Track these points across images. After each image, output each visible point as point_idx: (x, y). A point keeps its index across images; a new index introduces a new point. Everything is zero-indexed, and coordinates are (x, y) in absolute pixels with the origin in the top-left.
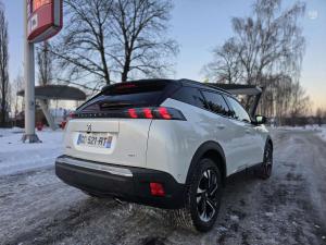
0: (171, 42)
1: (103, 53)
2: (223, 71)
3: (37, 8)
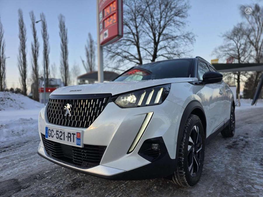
0: (188, 34)
1: (138, 48)
2: (232, 52)
3: (108, 26)
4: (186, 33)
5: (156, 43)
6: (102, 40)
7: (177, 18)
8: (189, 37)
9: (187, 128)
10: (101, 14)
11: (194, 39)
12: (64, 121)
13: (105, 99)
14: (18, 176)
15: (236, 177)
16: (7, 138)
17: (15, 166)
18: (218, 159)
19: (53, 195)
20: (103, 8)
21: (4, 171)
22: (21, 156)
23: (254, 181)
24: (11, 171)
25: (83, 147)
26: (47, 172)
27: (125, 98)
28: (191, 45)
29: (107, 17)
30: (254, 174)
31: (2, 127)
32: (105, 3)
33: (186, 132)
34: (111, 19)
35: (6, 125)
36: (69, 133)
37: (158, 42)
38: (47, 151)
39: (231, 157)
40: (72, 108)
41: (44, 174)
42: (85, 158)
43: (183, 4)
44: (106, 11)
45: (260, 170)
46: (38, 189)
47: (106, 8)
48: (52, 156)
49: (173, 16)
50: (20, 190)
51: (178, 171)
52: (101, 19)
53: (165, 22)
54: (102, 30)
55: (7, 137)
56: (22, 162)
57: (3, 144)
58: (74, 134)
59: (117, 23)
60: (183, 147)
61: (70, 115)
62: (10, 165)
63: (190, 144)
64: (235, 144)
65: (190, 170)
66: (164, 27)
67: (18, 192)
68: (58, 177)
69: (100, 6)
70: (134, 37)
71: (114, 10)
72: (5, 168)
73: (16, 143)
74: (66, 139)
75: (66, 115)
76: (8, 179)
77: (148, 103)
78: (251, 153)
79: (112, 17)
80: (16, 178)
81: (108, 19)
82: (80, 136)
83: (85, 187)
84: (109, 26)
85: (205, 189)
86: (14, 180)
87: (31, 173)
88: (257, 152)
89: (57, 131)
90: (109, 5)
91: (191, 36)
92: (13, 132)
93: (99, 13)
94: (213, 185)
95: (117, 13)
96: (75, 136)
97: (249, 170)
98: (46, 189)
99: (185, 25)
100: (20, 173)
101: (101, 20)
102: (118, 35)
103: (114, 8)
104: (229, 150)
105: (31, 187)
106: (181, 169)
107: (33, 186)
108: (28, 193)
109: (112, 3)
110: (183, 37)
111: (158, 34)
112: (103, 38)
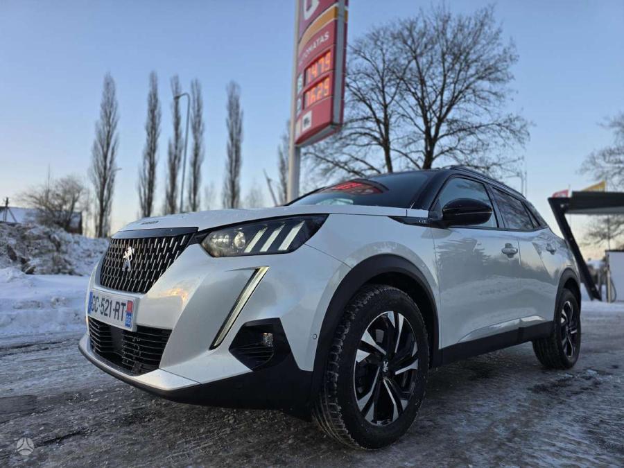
0: (511, 120)
1: (387, 151)
3: (311, 103)
4: (504, 117)
5: (431, 141)
6: (298, 134)
7: (485, 84)
8: (512, 128)
9: (357, 310)
10: (301, 79)
11: (526, 131)
12: (120, 280)
13: (184, 237)
14: (42, 391)
15: (495, 446)
16: (62, 326)
17: (47, 375)
18: (486, 409)
19: (83, 429)
20: (305, 67)
22: (70, 360)
23: (535, 460)
24: (35, 382)
25: (135, 331)
26: (98, 391)
27: (221, 237)
28: (517, 146)
29: (312, 84)
30: (548, 448)
31: (57, 303)
32: (309, 55)
33: (353, 318)
34: (319, 89)
35: (65, 300)
36: (118, 303)
37: (436, 138)
38: (91, 341)
39: (522, 409)
40: (134, 256)
41: (90, 393)
42: (138, 354)
43: (497, 51)
44: (311, 71)
45: (572, 442)
46: (62, 416)
47: (310, 66)
48: (97, 351)
49: (472, 79)
50: (29, 414)
51: (326, 404)
52: (300, 89)
53: (454, 93)
54: (299, 112)
55: (64, 324)
56: (64, 370)
57: (50, 336)
58: (123, 304)
59: (330, 97)
60: (340, 350)
61: (129, 270)
62: (40, 374)
63: (366, 347)
64: (563, 383)
65: (361, 408)
66: (451, 104)
67: (24, 415)
68: (111, 402)
69: (301, 63)
70: (380, 128)
71: (327, 69)
72: (30, 375)
73: (75, 337)
74: (113, 313)
75: (123, 269)
76: (20, 394)
77: (265, 248)
78: (583, 407)
79: (321, 85)
80: (35, 394)
81: (314, 89)
82: (131, 309)
83: (150, 424)
84: (314, 103)
85: (400, 459)
86: (31, 396)
87: (68, 390)
88: (602, 406)
89: (103, 299)
90: (317, 60)
91: (518, 124)
92: (76, 315)
93: (297, 78)
94: (424, 454)
95: (331, 76)
96: (125, 308)
97: (545, 437)
98: (77, 417)
99: (502, 99)
100: (47, 388)
101: (299, 92)
102: (331, 123)
103: (326, 66)
104: (533, 394)
105: (52, 412)
106: (332, 400)
107: (57, 411)
108: (40, 420)
109: (324, 55)
110: (498, 128)
111: (435, 120)
112: (301, 129)
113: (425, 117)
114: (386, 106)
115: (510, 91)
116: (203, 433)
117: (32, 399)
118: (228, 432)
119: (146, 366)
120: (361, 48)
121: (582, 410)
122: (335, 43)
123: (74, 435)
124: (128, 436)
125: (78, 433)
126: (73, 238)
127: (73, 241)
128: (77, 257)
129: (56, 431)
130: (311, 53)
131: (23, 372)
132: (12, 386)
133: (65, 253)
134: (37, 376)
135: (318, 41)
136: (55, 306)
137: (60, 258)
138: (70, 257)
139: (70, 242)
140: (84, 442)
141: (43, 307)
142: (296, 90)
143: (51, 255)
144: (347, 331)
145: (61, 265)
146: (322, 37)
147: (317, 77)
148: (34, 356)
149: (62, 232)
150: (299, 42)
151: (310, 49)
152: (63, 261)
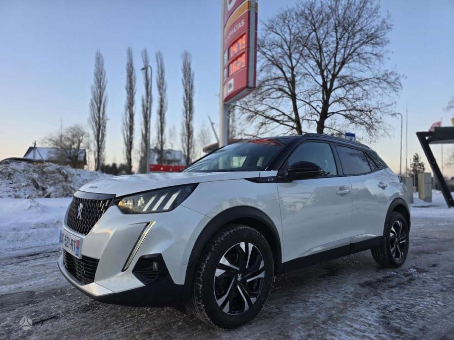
3: (233, 72)
4: (382, 73)
5: (327, 91)
6: (225, 96)
7: (368, 48)
8: (388, 81)
9: (216, 244)
10: (226, 55)
11: (400, 83)
12: (76, 224)
13: (108, 201)
14: (39, 288)
17: (44, 276)
18: (320, 300)
19: (58, 314)
20: (229, 46)
21: (28, 281)
24: (36, 282)
25: (81, 258)
28: (393, 94)
29: (233, 59)
30: (346, 328)
31: (58, 224)
32: (231, 37)
33: (214, 250)
34: (238, 62)
36: (72, 240)
37: (331, 90)
38: (64, 260)
39: (345, 299)
41: (68, 289)
42: (83, 272)
43: (377, 22)
44: (233, 49)
46: (47, 306)
47: (232, 45)
49: (357, 45)
50: (28, 304)
51: (196, 303)
52: (226, 62)
53: (344, 55)
54: (225, 79)
56: (56, 272)
57: (53, 247)
58: (75, 242)
59: (246, 68)
61: (80, 218)
62: (40, 275)
63: (222, 267)
65: (220, 305)
66: (343, 63)
67: (25, 305)
69: (226, 42)
71: (243, 47)
72: (35, 276)
74: (70, 246)
75: (78, 217)
76: (26, 290)
77: (155, 209)
78: (390, 298)
79: (239, 59)
80: (35, 290)
81: (235, 62)
82: (79, 245)
84: (235, 72)
87: (55, 287)
88: (404, 297)
89: (66, 236)
90: (236, 41)
91: (393, 78)
93: (224, 53)
94: (262, 332)
95: (246, 53)
96: (76, 245)
98: (56, 307)
99: (381, 59)
100: (42, 286)
101: (225, 64)
102: (247, 87)
103: (243, 45)
105: (42, 303)
106: (199, 300)
107: (45, 302)
108: (33, 308)
109: (241, 37)
110: (378, 81)
111: (330, 76)
112: (227, 91)
113: (322, 74)
114: (292, 68)
115: (388, 52)
116: (128, 318)
117: (31, 294)
118: (144, 317)
119: (88, 280)
120: (273, 26)
121: (388, 300)
122: (249, 28)
123: (51, 318)
124: (83, 320)
125: (54, 317)
126: (76, 172)
127: (76, 174)
128: (79, 185)
129: (41, 316)
130: (232, 35)
131: (30, 274)
132: (22, 285)
133: (71, 182)
134: (38, 277)
135: (237, 26)
136: (56, 226)
137: (67, 186)
138: (74, 185)
139: (74, 175)
140: (56, 323)
141: (49, 227)
142: (224, 62)
143: (61, 184)
144: (208, 258)
145: (69, 191)
146: (240, 24)
147: (237, 53)
148: (39, 262)
149: (68, 168)
150: (225, 27)
151: (232, 32)
152: (70, 188)
